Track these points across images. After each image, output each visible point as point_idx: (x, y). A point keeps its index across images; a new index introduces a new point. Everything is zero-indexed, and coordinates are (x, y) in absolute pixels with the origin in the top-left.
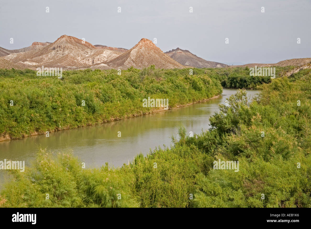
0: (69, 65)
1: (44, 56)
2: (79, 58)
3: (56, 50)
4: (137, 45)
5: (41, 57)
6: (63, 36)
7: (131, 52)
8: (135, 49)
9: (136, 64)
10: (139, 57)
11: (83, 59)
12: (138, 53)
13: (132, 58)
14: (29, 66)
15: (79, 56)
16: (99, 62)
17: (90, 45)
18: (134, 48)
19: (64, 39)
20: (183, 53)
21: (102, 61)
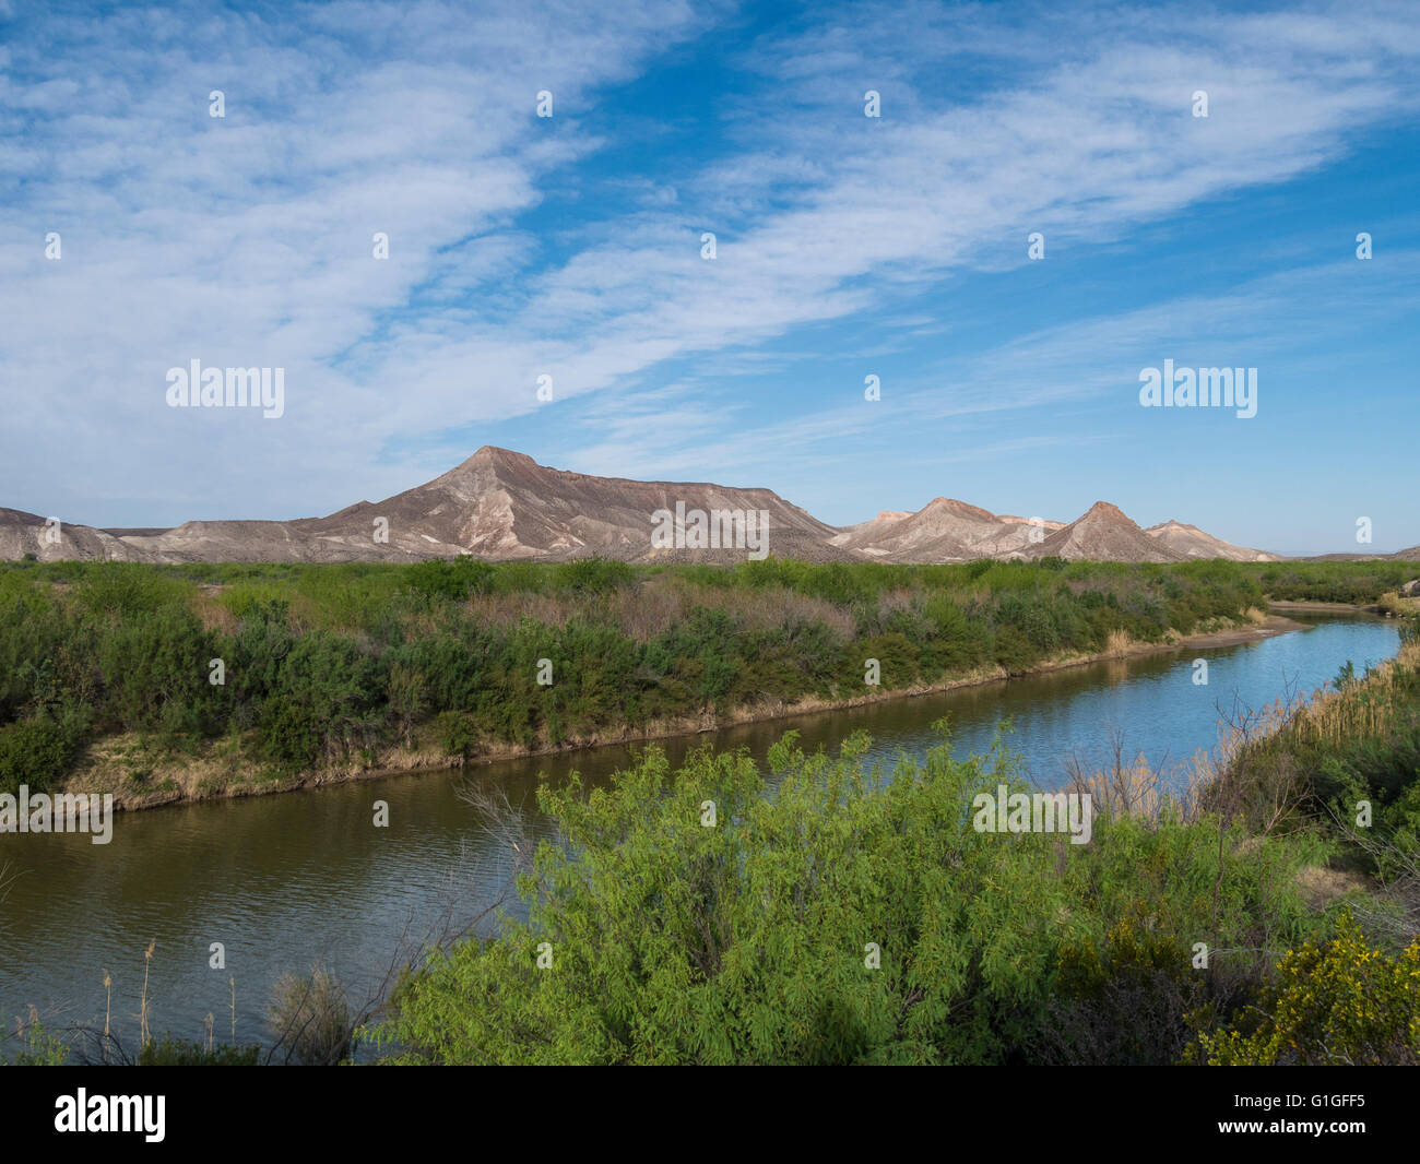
0: (949, 554)
1: (901, 538)
2: (968, 542)
3: (924, 526)
4: (1086, 516)
5: (894, 539)
6: (936, 501)
7: (1074, 530)
8: (1081, 524)
9: (1084, 552)
10: (1091, 539)
11: (977, 543)
12: (1089, 529)
13: (1077, 540)
14: (872, 557)
15: (968, 538)
16: (1008, 549)
17: (989, 515)
18: (1080, 521)
19: (939, 505)
20: (1183, 531)
21: (1014, 547)
